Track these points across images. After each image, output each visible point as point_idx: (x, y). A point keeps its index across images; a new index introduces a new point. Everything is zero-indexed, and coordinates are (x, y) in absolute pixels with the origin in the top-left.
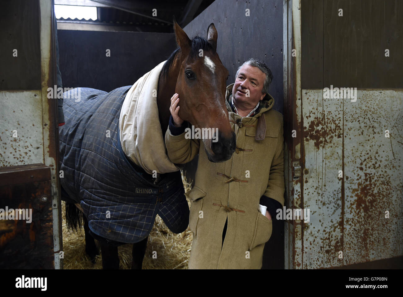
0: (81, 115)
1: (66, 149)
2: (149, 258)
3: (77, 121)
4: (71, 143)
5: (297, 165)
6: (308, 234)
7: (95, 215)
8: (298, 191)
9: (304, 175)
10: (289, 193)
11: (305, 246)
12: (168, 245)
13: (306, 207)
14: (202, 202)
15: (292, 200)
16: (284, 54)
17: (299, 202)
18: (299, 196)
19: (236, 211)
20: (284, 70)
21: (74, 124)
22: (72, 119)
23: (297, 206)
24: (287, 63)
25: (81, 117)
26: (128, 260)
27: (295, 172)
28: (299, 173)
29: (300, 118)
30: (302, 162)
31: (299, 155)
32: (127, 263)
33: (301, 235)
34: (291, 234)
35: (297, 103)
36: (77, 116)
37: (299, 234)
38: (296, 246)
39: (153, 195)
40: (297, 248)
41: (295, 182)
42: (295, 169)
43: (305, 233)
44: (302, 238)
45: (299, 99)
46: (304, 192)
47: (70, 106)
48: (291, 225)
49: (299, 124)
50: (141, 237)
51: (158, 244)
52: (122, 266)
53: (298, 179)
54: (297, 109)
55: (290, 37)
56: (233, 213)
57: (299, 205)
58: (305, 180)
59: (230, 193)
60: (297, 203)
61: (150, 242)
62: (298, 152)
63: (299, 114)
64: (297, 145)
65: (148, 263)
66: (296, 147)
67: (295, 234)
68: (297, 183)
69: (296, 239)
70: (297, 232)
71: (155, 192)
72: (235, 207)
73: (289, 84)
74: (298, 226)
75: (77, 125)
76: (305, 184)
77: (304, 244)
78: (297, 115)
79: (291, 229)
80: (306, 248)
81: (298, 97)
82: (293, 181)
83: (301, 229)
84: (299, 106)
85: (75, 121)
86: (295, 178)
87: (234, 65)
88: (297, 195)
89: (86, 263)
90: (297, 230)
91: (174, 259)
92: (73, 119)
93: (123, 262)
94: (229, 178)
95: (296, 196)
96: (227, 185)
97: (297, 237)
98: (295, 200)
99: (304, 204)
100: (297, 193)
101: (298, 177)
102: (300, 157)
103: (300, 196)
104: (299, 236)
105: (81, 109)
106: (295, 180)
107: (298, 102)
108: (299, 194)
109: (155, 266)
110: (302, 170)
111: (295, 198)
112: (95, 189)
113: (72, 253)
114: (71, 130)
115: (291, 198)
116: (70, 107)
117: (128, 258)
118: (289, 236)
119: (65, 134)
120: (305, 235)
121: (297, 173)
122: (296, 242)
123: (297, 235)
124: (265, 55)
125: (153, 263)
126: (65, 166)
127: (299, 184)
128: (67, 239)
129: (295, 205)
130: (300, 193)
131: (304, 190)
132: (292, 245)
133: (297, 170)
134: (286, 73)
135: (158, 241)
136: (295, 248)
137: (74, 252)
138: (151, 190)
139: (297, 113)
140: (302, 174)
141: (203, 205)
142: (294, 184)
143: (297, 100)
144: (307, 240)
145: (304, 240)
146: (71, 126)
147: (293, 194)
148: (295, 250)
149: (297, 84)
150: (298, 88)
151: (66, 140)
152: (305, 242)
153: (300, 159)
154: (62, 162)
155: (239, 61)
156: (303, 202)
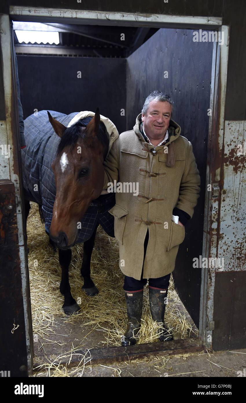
0: (43, 135)
1: (32, 163)
2: (98, 251)
3: (40, 140)
4: (36, 159)
5: (217, 186)
6: (222, 243)
7: (49, 219)
8: (216, 208)
9: (222, 195)
10: (209, 209)
11: (219, 253)
12: (113, 241)
13: (222, 222)
14: (126, 219)
15: (210, 215)
16: (211, 88)
17: (216, 217)
18: (216, 212)
19: (155, 224)
20: (210, 102)
21: (38, 143)
22: (36, 138)
23: (215, 220)
24: (213, 97)
25: (43, 137)
26: (81, 251)
27: (214, 192)
28: (218, 193)
29: (222, 146)
30: (221, 184)
31: (218, 178)
32: (80, 253)
33: (216, 244)
34: (208, 243)
35: (219, 133)
36: (40, 136)
37: (215, 243)
38: (211, 252)
39: (94, 208)
40: (212, 254)
41: (214, 200)
42: (214, 190)
43: (220, 242)
44: (217, 247)
45: (222, 129)
46: (221, 209)
47: (36, 126)
48: (209, 236)
49: (220, 151)
50: (84, 239)
51: (105, 240)
52: (76, 255)
53: (217, 198)
54: (219, 138)
55: (217, 72)
56: (153, 225)
57: (216, 219)
58: (222, 199)
59: (149, 210)
60: (214, 218)
61: (99, 238)
62: (217, 175)
63: (221, 142)
64: (217, 169)
65: (96, 255)
66: (217, 171)
67: (211, 243)
68: (215, 201)
69: (212, 246)
70: (213, 241)
71: (96, 205)
72: (154, 221)
73: (214, 116)
74: (214, 236)
75: (40, 144)
76: (222, 203)
77: (218, 251)
78: (219, 143)
79: (208, 238)
80: (220, 254)
81: (221, 127)
82: (212, 199)
83: (216, 239)
84: (221, 136)
85: (38, 140)
86: (213, 197)
87: (171, 92)
88: (215, 211)
89: (50, 251)
90: (213, 239)
91: (117, 253)
92: (38, 138)
93: (77, 252)
94: (148, 199)
95: (213, 212)
96: (147, 204)
97: (212, 245)
98: (213, 215)
99: (220, 219)
100: (215, 210)
101: (216, 197)
102: (219, 180)
103: (218, 212)
104: (215, 245)
105: (43, 130)
106: (214, 199)
107: (221, 132)
108: (216, 210)
109: (102, 257)
110: (221, 191)
111: (213, 214)
112: (50, 199)
113: (39, 242)
114: (36, 148)
115: (210, 213)
116: (35, 128)
117: (81, 250)
118: (207, 244)
119: (31, 151)
120: (220, 244)
121: (215, 193)
122: (211, 249)
123: (213, 244)
124: (197, 86)
125: (100, 255)
126: (32, 177)
127: (217, 203)
128: (36, 231)
129: (213, 219)
130: (218, 210)
131: (221, 207)
132: (208, 251)
133: (216, 191)
134: (212, 105)
135: (105, 238)
136: (210, 254)
137: (40, 242)
138: (93, 204)
139: (219, 142)
140: (220, 195)
141: (127, 221)
142: (213, 202)
143: (219, 130)
144: (221, 248)
145: (218, 248)
146: (36, 144)
147: (211, 211)
148: (211, 255)
149: (221, 115)
150: (222, 120)
151: (32, 155)
152: (219, 250)
153: (220, 181)
154: (29, 173)
155: (176, 90)
156: (220, 217)
